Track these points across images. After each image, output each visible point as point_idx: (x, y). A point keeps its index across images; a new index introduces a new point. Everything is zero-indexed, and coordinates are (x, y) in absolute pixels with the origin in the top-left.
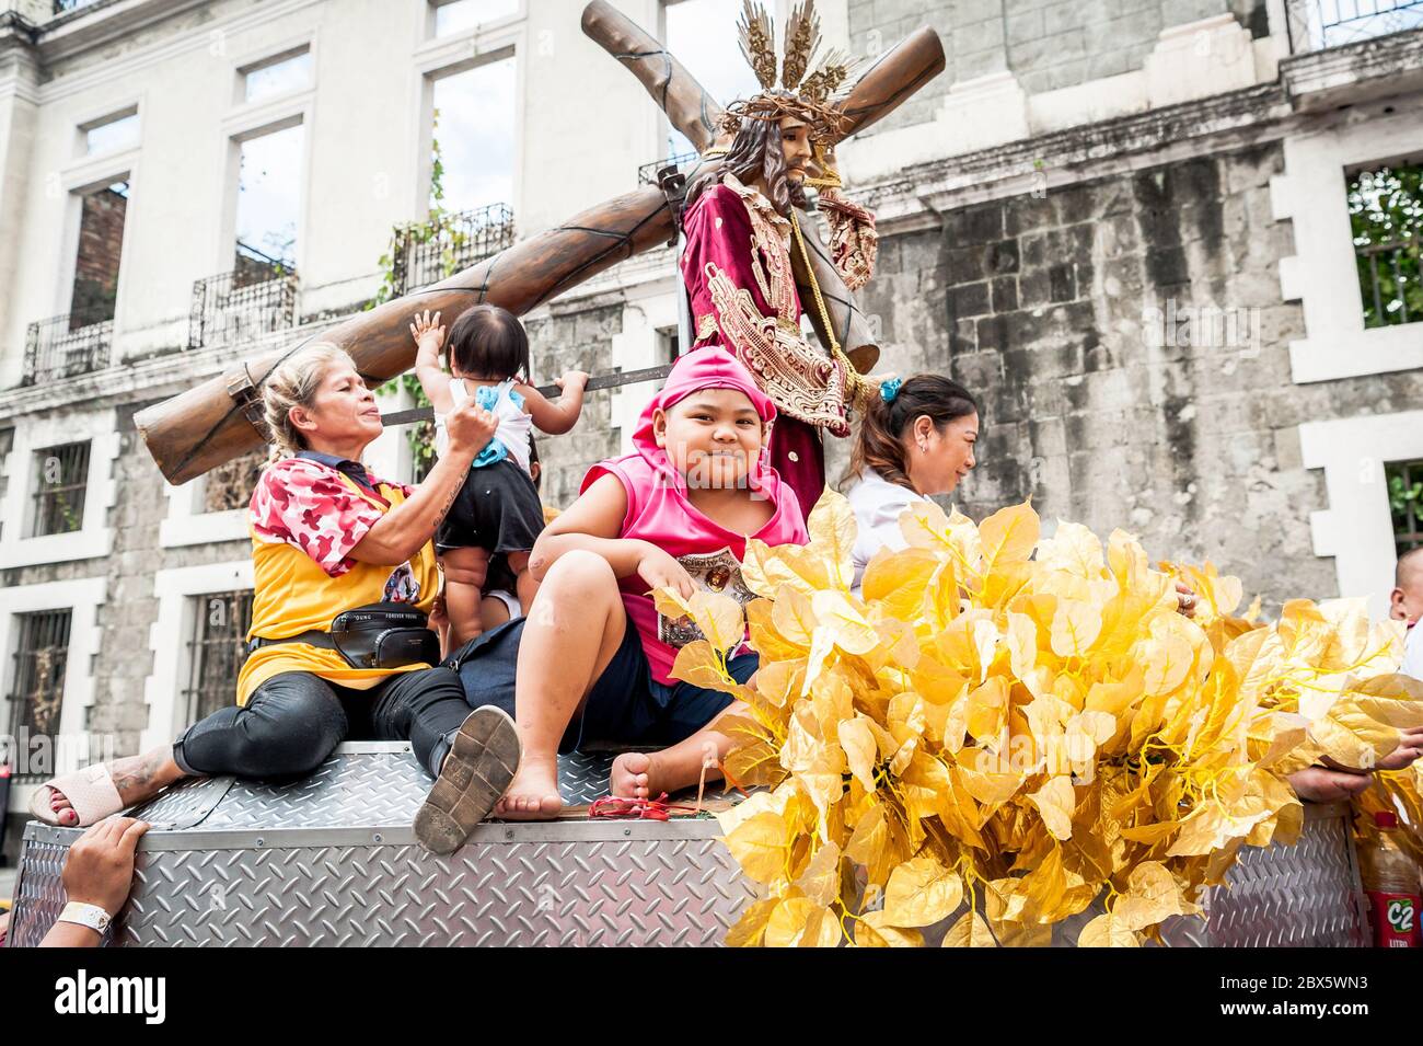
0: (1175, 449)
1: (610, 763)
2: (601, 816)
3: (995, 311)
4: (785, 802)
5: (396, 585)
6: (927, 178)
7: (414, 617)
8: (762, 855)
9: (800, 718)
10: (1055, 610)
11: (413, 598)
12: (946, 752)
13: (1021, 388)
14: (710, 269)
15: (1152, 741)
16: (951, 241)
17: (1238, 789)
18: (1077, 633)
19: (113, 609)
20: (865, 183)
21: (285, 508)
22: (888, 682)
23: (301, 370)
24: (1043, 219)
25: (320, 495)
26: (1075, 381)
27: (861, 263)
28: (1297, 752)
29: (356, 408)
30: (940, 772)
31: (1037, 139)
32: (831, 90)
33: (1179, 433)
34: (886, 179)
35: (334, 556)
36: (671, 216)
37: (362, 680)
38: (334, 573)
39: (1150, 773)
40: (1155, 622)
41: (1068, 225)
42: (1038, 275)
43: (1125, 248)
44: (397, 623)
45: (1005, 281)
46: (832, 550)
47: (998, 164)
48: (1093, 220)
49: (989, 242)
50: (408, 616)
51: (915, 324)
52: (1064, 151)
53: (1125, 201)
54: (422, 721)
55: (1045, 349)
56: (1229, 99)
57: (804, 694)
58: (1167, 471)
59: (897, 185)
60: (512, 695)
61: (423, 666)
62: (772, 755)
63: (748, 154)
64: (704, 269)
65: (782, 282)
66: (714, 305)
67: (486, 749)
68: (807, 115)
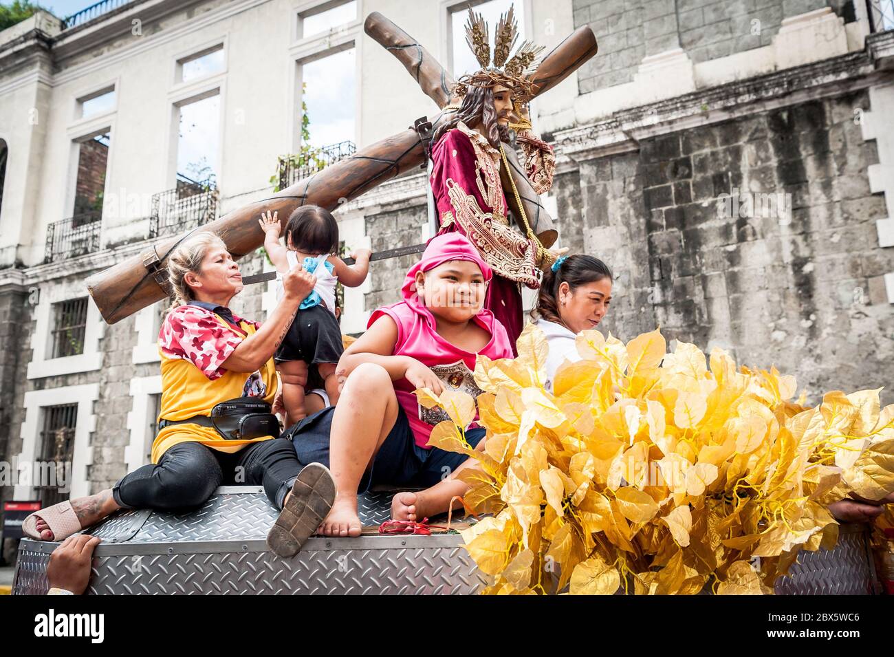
0: (800, 292)
1: (391, 499)
2: (386, 532)
3: (677, 203)
4: (504, 523)
5: (251, 386)
6: (629, 118)
7: (263, 406)
8: (491, 558)
9: (514, 470)
10: (676, 399)
11: (262, 394)
12: (608, 490)
13: (695, 253)
14: (449, 183)
15: (740, 483)
16: (647, 160)
17: (796, 514)
18: (691, 413)
19: (103, 403)
20: (587, 123)
21: (181, 336)
22: (569, 446)
23: (192, 249)
24: (707, 144)
25: (203, 328)
26: (731, 248)
27: (545, 177)
28: (835, 489)
29: (227, 274)
30: (604, 503)
31: (703, 92)
32: (525, 68)
33: (802, 281)
34: (601, 120)
35: (212, 367)
36: (423, 149)
37: (231, 447)
38: (212, 377)
39: (740, 503)
40: (741, 406)
41: (724, 147)
42: (705, 180)
43: (763, 161)
44: (253, 410)
45: (683, 184)
46: (532, 363)
47: (677, 109)
48: (741, 143)
49: (671, 159)
50: (259, 406)
51: (622, 213)
52: (721, 99)
53: (762, 130)
54: (270, 472)
55: (710, 228)
56: (831, 63)
57: (516, 454)
58: (795, 306)
59: (609, 123)
60: (327, 456)
61: (269, 437)
62: (495, 493)
63: (472, 109)
64: (445, 183)
65: (495, 190)
66: (452, 205)
67: (314, 490)
68: (510, 84)
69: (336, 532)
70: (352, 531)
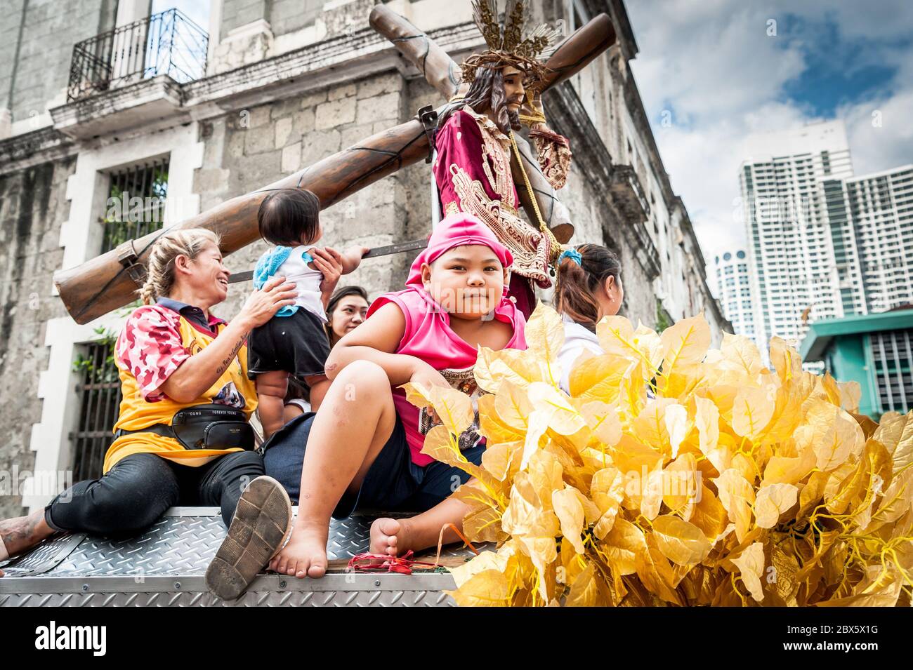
1: (370, 525)
2: (360, 569)
4: (507, 559)
7: (234, 413)
9: (519, 489)
10: (734, 397)
12: (642, 519)
14: (453, 168)
15: (819, 511)
18: (753, 416)
22: (590, 460)
27: (560, 172)
30: (637, 536)
32: (538, 53)
39: (824, 539)
43: (12, 213)
44: (221, 417)
46: (544, 352)
50: (229, 413)
57: (523, 468)
61: (241, 450)
62: (496, 520)
63: (480, 93)
64: (449, 169)
65: (504, 179)
66: (456, 194)
67: (263, 512)
68: (521, 65)
69: (291, 571)
70: (314, 569)
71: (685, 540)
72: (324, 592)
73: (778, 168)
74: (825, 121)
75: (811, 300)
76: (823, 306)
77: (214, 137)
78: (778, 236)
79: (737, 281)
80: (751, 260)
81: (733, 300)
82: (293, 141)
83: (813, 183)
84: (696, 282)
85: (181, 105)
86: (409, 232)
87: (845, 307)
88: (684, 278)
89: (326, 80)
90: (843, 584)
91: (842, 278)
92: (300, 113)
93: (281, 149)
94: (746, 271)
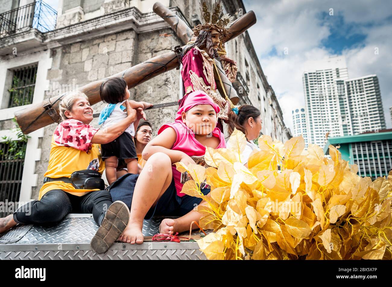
2: (156, 240)
5: (93, 165)
7: (98, 174)
9: (231, 207)
11: (98, 169)
12: (279, 220)
14: (191, 72)
18: (326, 178)
22: (256, 195)
23: (68, 100)
27: (233, 75)
30: (276, 226)
32: (225, 25)
36: (178, 60)
44: (92, 176)
46: (237, 150)
50: (96, 174)
54: (96, 207)
57: (231, 198)
61: (99, 190)
62: (214, 220)
63: (201, 41)
64: (189, 72)
65: (211, 77)
66: (192, 83)
67: (117, 216)
68: (219, 30)
69: (129, 241)
70: (138, 241)
71: (300, 228)
72: (142, 250)
73: (318, 75)
74: (337, 56)
75: (331, 129)
76: (335, 132)
77: (57, 56)
78: (318, 103)
79: (301, 121)
80: (307, 112)
81: (299, 129)
82: (89, 58)
83: (332, 81)
84: (278, 121)
85: (43, 42)
86: (136, 98)
87: (344, 132)
88: (272, 119)
89: (103, 33)
90: (360, 246)
91: (343, 121)
92: (93, 47)
93: (84, 62)
94: (304, 117)
